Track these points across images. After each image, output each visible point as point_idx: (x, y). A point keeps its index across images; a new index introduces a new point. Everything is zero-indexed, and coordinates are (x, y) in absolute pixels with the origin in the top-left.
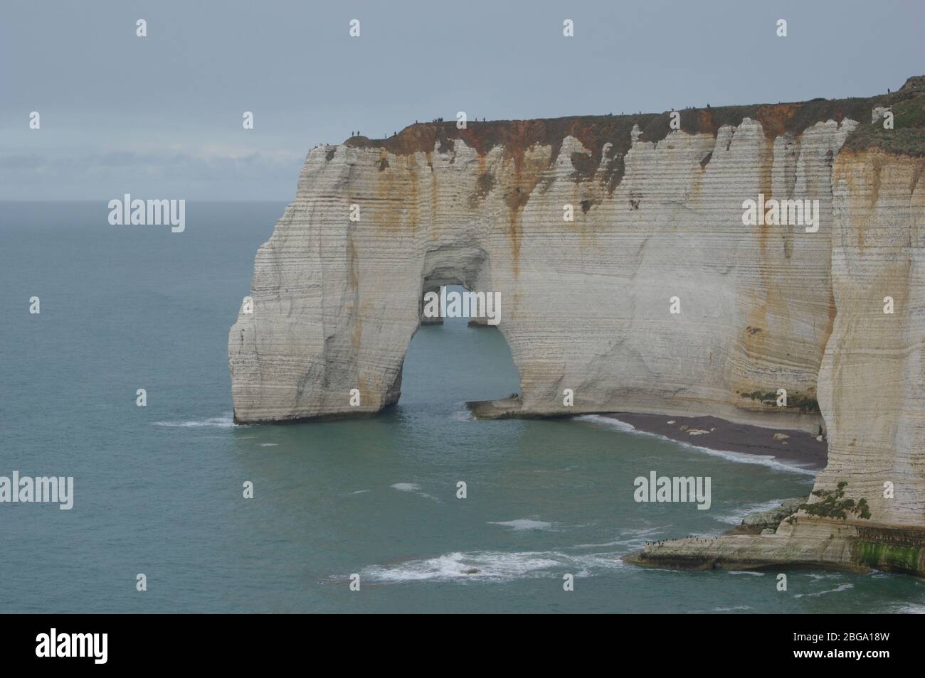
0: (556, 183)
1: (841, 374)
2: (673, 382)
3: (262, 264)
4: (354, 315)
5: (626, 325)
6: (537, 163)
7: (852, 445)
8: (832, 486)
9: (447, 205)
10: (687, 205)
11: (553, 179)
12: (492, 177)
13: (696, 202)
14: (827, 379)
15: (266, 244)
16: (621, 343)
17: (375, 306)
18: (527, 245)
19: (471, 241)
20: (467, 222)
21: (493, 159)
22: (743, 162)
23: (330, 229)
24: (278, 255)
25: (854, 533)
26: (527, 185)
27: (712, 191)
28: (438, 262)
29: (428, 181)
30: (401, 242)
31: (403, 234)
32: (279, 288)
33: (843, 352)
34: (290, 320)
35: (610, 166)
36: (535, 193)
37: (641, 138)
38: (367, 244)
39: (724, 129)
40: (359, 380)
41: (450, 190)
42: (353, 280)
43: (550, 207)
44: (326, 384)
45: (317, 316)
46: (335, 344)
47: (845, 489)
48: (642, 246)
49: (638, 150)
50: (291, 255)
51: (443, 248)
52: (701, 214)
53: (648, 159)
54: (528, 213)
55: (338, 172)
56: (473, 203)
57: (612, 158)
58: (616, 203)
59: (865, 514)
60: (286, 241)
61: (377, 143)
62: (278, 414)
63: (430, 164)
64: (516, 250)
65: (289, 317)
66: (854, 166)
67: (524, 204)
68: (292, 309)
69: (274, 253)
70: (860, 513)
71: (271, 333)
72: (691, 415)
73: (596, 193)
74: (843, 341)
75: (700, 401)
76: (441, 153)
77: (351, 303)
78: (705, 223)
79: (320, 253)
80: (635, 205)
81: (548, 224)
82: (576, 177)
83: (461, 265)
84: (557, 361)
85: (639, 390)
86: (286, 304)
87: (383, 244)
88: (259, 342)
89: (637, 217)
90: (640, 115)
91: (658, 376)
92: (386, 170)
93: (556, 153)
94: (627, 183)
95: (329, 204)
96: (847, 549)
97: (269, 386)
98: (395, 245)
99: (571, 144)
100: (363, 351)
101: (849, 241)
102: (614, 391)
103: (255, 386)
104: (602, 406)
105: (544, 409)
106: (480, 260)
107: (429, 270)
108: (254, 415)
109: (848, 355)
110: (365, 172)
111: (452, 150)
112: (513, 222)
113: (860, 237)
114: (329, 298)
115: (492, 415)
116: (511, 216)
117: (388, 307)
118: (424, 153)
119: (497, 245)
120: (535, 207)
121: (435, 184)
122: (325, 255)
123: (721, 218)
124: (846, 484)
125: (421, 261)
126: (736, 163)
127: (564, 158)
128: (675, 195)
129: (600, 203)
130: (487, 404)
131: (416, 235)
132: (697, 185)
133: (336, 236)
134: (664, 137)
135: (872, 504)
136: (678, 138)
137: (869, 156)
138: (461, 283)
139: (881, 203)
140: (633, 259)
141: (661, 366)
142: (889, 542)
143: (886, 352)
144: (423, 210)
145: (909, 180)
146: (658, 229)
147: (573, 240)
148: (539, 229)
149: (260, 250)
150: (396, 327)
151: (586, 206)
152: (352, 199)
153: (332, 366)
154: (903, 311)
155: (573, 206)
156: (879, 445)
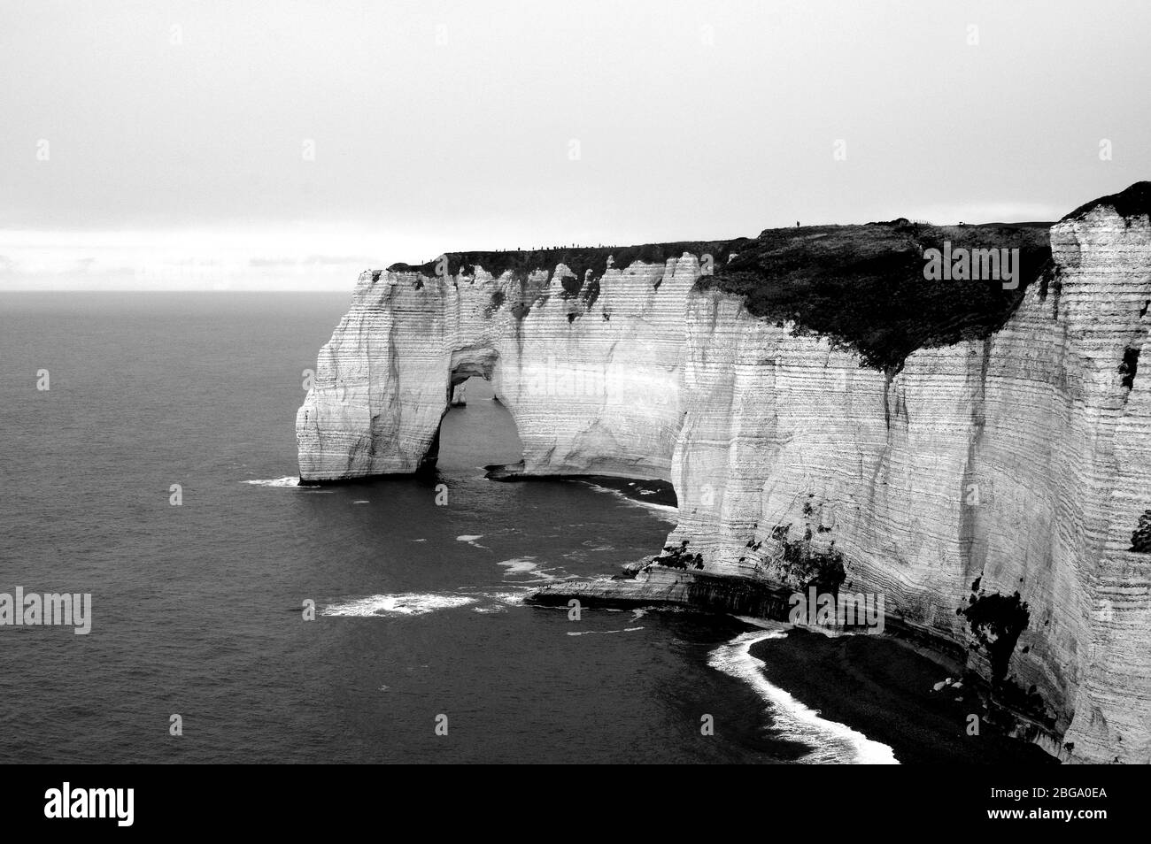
0: (549, 300)
1: (688, 459)
2: (634, 453)
3: (323, 360)
4: (395, 400)
5: (601, 409)
6: (538, 284)
7: (694, 512)
8: (678, 544)
9: (468, 316)
10: (644, 318)
11: (548, 297)
12: (503, 295)
13: (651, 316)
14: (678, 462)
15: (326, 346)
16: (597, 423)
17: (413, 393)
18: (526, 344)
20: (484, 329)
21: (505, 281)
22: (684, 286)
23: (376, 334)
24: (336, 354)
25: (692, 580)
26: (530, 301)
27: (661, 308)
28: (462, 360)
29: (453, 298)
30: (433, 344)
31: (434, 338)
32: (335, 379)
33: (690, 441)
34: (344, 404)
35: (590, 287)
36: (534, 308)
37: (613, 266)
38: (406, 345)
39: (671, 260)
40: (400, 449)
41: (470, 304)
42: (394, 373)
43: (545, 318)
44: (373, 452)
45: (365, 401)
46: (380, 422)
47: (687, 546)
48: (612, 349)
49: (610, 275)
50: (346, 354)
51: (464, 349)
52: (654, 325)
53: (617, 282)
54: (528, 321)
55: (382, 291)
56: (488, 314)
57: (591, 281)
58: (593, 315)
59: (700, 566)
60: (341, 343)
61: (414, 269)
62: (333, 475)
63: (455, 285)
64: (520, 351)
65: (343, 401)
66: (700, 300)
67: (527, 315)
68: (345, 395)
69: (332, 352)
70: (696, 564)
71: (329, 413)
72: (648, 478)
73: (578, 307)
74: (690, 434)
75: (653, 468)
76: (464, 276)
77: (393, 391)
78: (657, 332)
79: (368, 352)
80: (607, 317)
81: (544, 331)
82: (564, 296)
83: (480, 362)
84: (551, 436)
85: (611, 459)
86: (341, 392)
87: (419, 346)
88: (319, 420)
89: (608, 327)
90: (616, 248)
91: (624, 449)
92: (421, 290)
93: (551, 276)
94: (601, 300)
95: (375, 315)
96: (686, 591)
97: (327, 454)
98: (427, 346)
99: (562, 269)
100: (403, 427)
101: (696, 358)
102: (593, 459)
103: (316, 454)
104: (584, 470)
105: (540, 472)
106: (494, 357)
107: (455, 365)
108: (315, 477)
109: (693, 444)
110: (404, 291)
111: (473, 273)
112: (518, 329)
113: (704, 354)
114: (375, 387)
115: (499, 477)
116: (517, 324)
117: (423, 393)
118: (452, 276)
119: (506, 347)
120: (534, 318)
121: (459, 299)
122: (372, 354)
123: (667, 329)
124: (688, 542)
125: (448, 359)
126: (678, 286)
127: (556, 280)
128: (635, 310)
129: (581, 315)
130: (500, 468)
131: (444, 338)
132: (651, 303)
133: (381, 340)
134: (628, 266)
135: (706, 558)
136: (638, 266)
137: (711, 293)
138: (481, 375)
139: (718, 329)
140: (605, 358)
141: (626, 441)
142: (715, 587)
143: (718, 443)
144: (449, 319)
145: (735, 312)
146: (623, 336)
147: (562, 343)
148: (537, 335)
149: (321, 351)
150: (429, 408)
151: (571, 317)
152: (394, 312)
153: (377, 440)
154: (729, 413)
155: (562, 318)
156: (711, 513)
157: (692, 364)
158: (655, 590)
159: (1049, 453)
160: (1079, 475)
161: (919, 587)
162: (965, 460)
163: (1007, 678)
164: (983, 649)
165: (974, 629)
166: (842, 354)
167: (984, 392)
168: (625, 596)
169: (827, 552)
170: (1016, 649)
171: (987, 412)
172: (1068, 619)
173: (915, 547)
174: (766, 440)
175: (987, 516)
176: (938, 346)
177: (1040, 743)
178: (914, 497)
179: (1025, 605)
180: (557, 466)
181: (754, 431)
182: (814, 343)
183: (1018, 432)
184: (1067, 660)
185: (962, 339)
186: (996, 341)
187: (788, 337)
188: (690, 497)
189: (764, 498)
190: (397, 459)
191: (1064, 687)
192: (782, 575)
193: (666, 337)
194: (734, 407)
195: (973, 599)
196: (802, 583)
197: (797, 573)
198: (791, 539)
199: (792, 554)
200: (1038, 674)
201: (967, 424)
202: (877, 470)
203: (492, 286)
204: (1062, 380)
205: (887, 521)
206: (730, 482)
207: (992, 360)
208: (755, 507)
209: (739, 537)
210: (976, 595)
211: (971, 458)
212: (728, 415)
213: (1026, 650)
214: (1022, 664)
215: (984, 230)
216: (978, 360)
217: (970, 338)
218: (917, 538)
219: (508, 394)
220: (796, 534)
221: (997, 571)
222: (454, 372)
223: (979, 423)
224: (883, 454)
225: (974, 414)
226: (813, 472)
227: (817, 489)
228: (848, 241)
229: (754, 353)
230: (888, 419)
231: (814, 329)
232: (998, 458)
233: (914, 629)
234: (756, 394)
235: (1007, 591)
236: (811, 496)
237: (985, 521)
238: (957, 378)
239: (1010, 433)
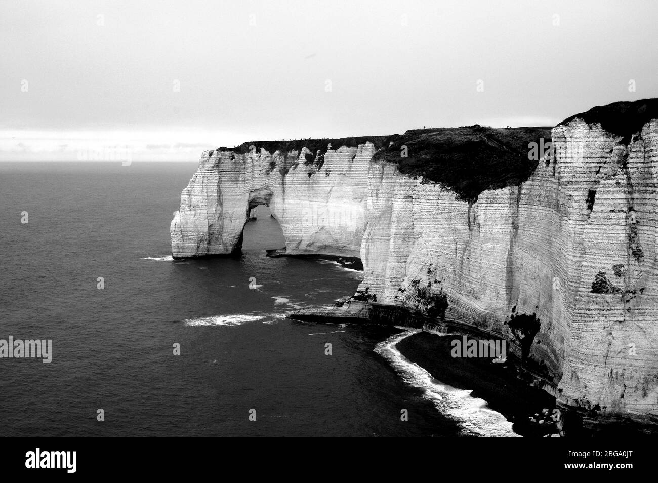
0: (299, 166)
1: (369, 246)
2: (342, 243)
3: (184, 196)
4: (220, 216)
6: (293, 157)
7: (372, 273)
8: (364, 289)
9: (257, 174)
10: (347, 175)
11: (298, 164)
12: (275, 163)
13: (350, 174)
14: (363, 248)
15: (185, 189)
16: (323, 228)
17: (229, 213)
18: (287, 188)
19: (267, 188)
20: (265, 180)
21: (276, 156)
22: (367, 159)
23: (211, 183)
25: (371, 307)
26: (289, 166)
27: (355, 170)
28: (254, 196)
29: (250, 165)
30: (240, 188)
31: (240, 185)
32: (190, 206)
33: (370, 237)
34: (194, 218)
35: (319, 159)
36: (291, 170)
37: (331, 149)
38: (226, 189)
39: (360, 146)
40: (223, 242)
41: (259, 168)
42: (220, 203)
43: (297, 175)
44: (209, 243)
45: (205, 217)
46: (213, 227)
47: (369, 290)
48: (330, 191)
49: (330, 153)
50: (195, 193)
51: (255, 190)
52: (352, 178)
53: (333, 157)
54: (288, 177)
55: (214, 161)
56: (268, 173)
57: (320, 156)
58: (321, 173)
59: (375, 300)
60: (193, 188)
61: (230, 150)
62: (189, 254)
63: (251, 158)
64: (284, 192)
65: (194, 217)
66: (375, 166)
67: (287, 173)
68: (195, 214)
69: (189, 192)
70: (373, 299)
71: (187, 223)
72: (349, 256)
73: (313, 169)
74: (370, 233)
75: (351, 251)
76: (255, 153)
77: (220, 212)
78: (353, 182)
79: (207, 192)
80: (328, 174)
81: (296, 182)
82: (306, 164)
83: (264, 197)
84: (299, 235)
85: (330, 246)
86: (193, 212)
87: (232, 189)
88: (182, 227)
89: (328, 179)
90: (332, 139)
91: (337, 241)
92: (234, 161)
93: (299, 153)
94: (325, 165)
95: (210, 173)
96: (368, 313)
97: (186, 244)
98: (237, 189)
99: (305, 150)
100: (225, 230)
101: (373, 195)
102: (321, 246)
103: (181, 244)
104: (316, 252)
105: (294, 253)
106: (270, 195)
107: (251, 199)
108: (180, 255)
109: (371, 239)
110: (225, 161)
111: (260, 152)
112: (283, 180)
113: (377, 193)
114: (210, 210)
116: (282, 178)
117: (234, 213)
118: (249, 153)
119: (277, 189)
120: (291, 175)
121: (253, 165)
122: (208, 193)
123: (358, 180)
124: (369, 288)
125: (247, 196)
126: (364, 159)
127: (302, 156)
128: (342, 171)
129: (315, 173)
130: (274, 251)
131: (245, 185)
132: (350, 167)
133: (213, 186)
134: (338, 149)
135: (378, 296)
136: (343, 149)
137: (380, 162)
138: (264, 204)
139: (384, 180)
140: (327, 195)
141: (338, 237)
142: (383, 311)
143: (384, 238)
144: (248, 176)
145: (393, 172)
146: (336, 184)
147: (305, 187)
148: (292, 183)
149: (183, 191)
150: (238, 221)
151: (310, 175)
152: (220, 172)
153: (212, 236)
154: (390, 223)
155: (305, 175)
156: (380, 274)
157: (371, 198)
158: (352, 313)
159: (550, 243)
160: (566, 254)
161: (485, 311)
162: (508, 247)
163: (529, 356)
164: (517, 342)
165: (513, 332)
166: (446, 193)
167: (518, 212)
168: (337, 316)
169: (439, 293)
170: (534, 342)
171: (520, 222)
172: (560, 326)
173: (483, 291)
174: (408, 236)
175: (519, 275)
176: (495, 189)
177: (546, 389)
178: (483, 265)
179: (539, 320)
180: (303, 250)
181: (402, 232)
182: (433, 188)
183: (535, 232)
184: (560, 347)
185: (507, 186)
186: (524, 187)
187: (419, 184)
188: (369, 266)
189: (407, 266)
190: (221, 247)
191: (558, 361)
192: (416, 305)
193: (358, 185)
194: (392, 220)
195: (512, 316)
196: (426, 309)
197: (424, 304)
198: (421, 286)
199: (421, 294)
200: (545, 354)
201: (509, 228)
202: (464, 252)
203: (269, 158)
204: (557, 206)
205: (469, 278)
206: (390, 258)
207: (522, 196)
208: (403, 270)
209: (394, 286)
210: (514, 314)
211: (511, 245)
212: (389, 224)
213: (539, 342)
214: (537, 349)
215: (518, 130)
216: (515, 196)
217: (511, 185)
218: (484, 286)
219: (278, 213)
220: (424, 284)
221: (525, 302)
222: (250, 202)
223: (515, 227)
224: (467, 244)
225: (513, 223)
226: (432, 253)
227: (434, 262)
228: (449, 136)
229: (402, 193)
230: (470, 226)
231: (433, 181)
232: (525, 245)
233: (482, 332)
234: (403, 213)
235: (529, 313)
236: (431, 265)
237: (519, 277)
238: (505, 205)
239: (531, 233)
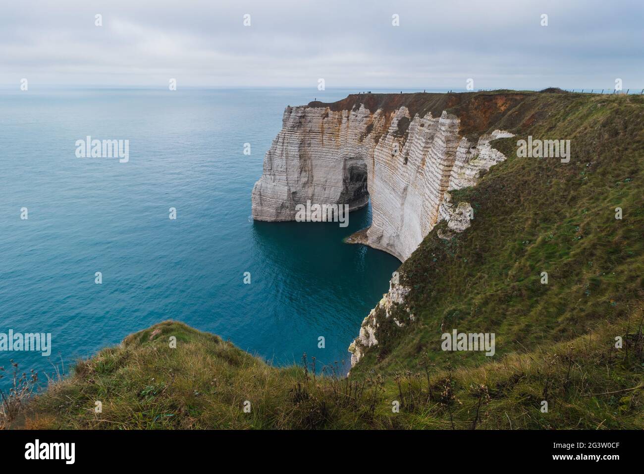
0: (388, 136)
4: (309, 183)
5: (400, 228)
9: (352, 139)
11: (388, 133)
12: (372, 126)
17: (321, 180)
18: (375, 165)
19: (361, 158)
20: (359, 148)
23: (292, 146)
24: (271, 156)
29: (345, 126)
30: (332, 154)
31: (333, 150)
32: (271, 170)
34: (274, 184)
38: (317, 153)
41: (355, 131)
42: (306, 169)
43: (384, 149)
45: (285, 184)
46: (298, 195)
48: (405, 190)
49: (416, 123)
50: (276, 156)
51: (350, 158)
54: (376, 150)
55: (294, 120)
56: (361, 140)
58: (402, 156)
60: (275, 150)
61: (326, 105)
62: (269, 219)
63: (348, 117)
64: (374, 168)
67: (377, 144)
68: (275, 179)
69: (270, 154)
71: (267, 188)
76: (354, 110)
77: (306, 179)
79: (287, 157)
80: (406, 161)
81: (381, 158)
82: (395, 134)
84: (380, 228)
86: (272, 177)
87: (324, 154)
88: (262, 190)
89: (405, 170)
92: (326, 120)
94: (407, 145)
95: (290, 135)
97: (265, 209)
98: (330, 154)
99: (403, 111)
100: (316, 197)
103: (259, 208)
107: (347, 167)
110: (314, 120)
111: (358, 110)
112: (374, 152)
114: (291, 177)
117: (328, 181)
118: (347, 110)
119: (369, 162)
120: (379, 148)
121: (348, 127)
125: (342, 164)
131: (339, 151)
133: (294, 150)
144: (341, 140)
146: (411, 182)
147: (388, 171)
148: (378, 160)
150: (333, 189)
152: (304, 133)
155: (390, 152)
203: (368, 119)
